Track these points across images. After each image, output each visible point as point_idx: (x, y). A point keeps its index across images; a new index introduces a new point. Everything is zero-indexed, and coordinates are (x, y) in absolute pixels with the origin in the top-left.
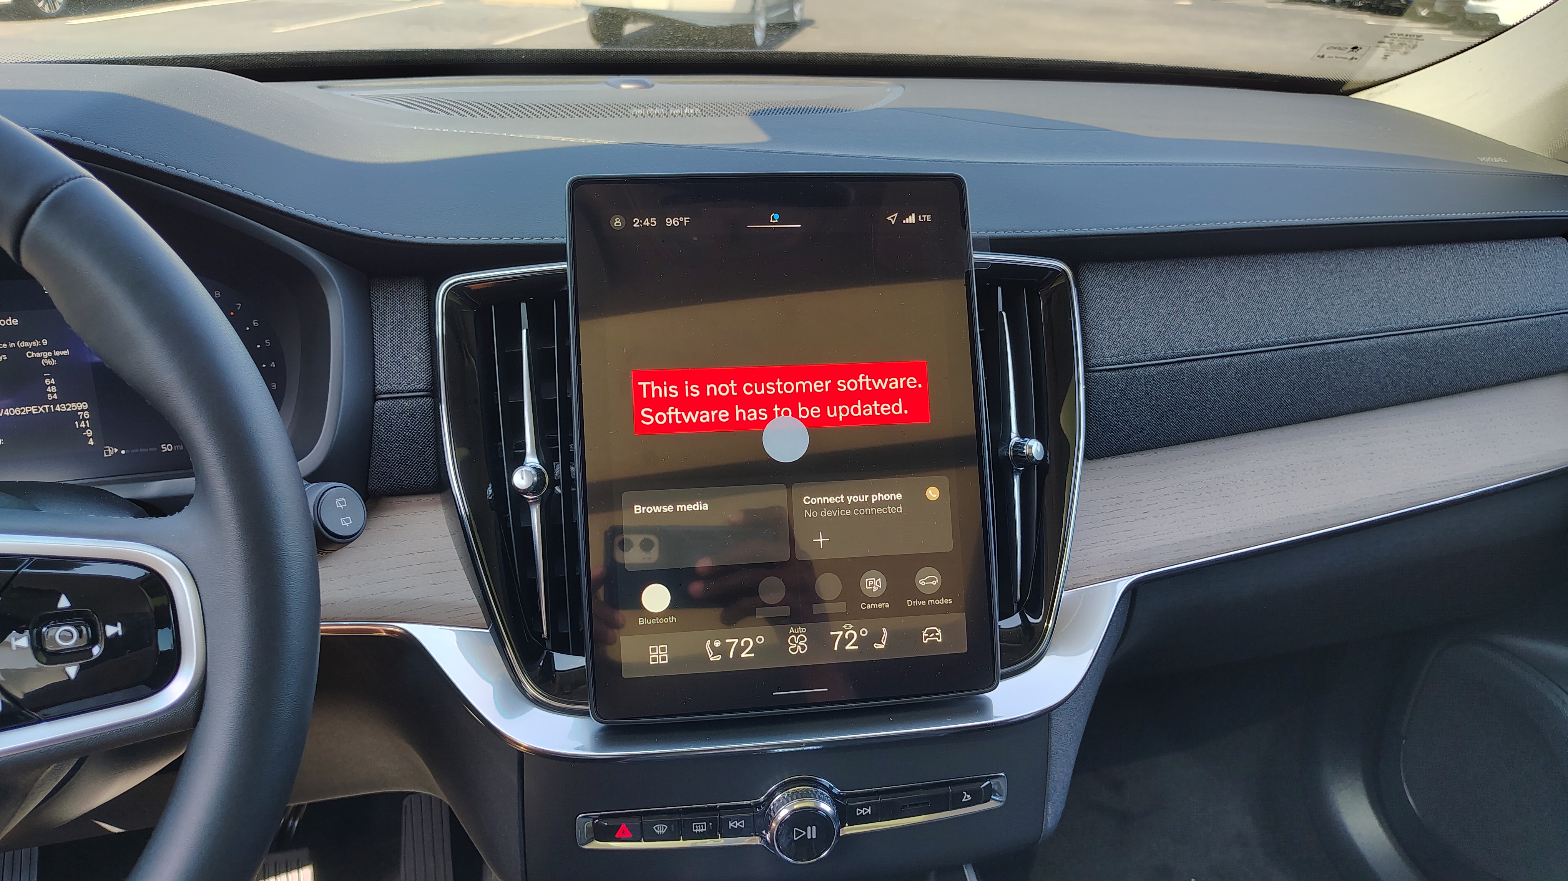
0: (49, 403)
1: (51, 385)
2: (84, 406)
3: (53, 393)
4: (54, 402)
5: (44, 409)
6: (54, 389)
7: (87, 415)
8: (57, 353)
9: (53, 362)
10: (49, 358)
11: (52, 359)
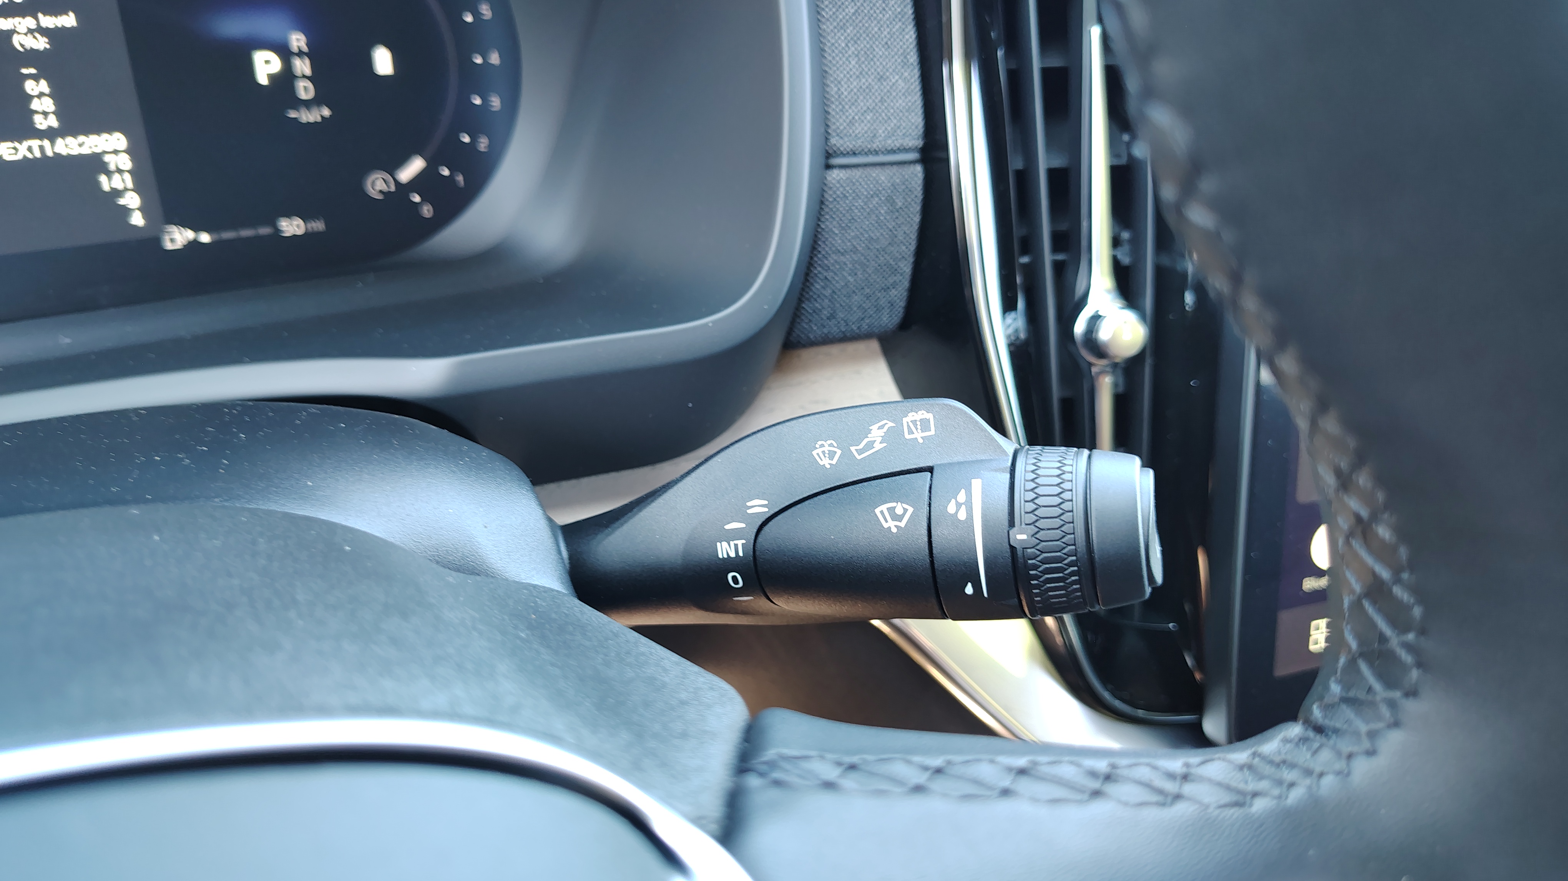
0: (40, 134)
1: (41, 95)
2: (117, 141)
3: (45, 114)
4: (51, 134)
5: (30, 149)
6: (48, 104)
7: (125, 162)
8: (48, 21)
9: (41, 43)
10: (30, 31)
11: (37, 35)
